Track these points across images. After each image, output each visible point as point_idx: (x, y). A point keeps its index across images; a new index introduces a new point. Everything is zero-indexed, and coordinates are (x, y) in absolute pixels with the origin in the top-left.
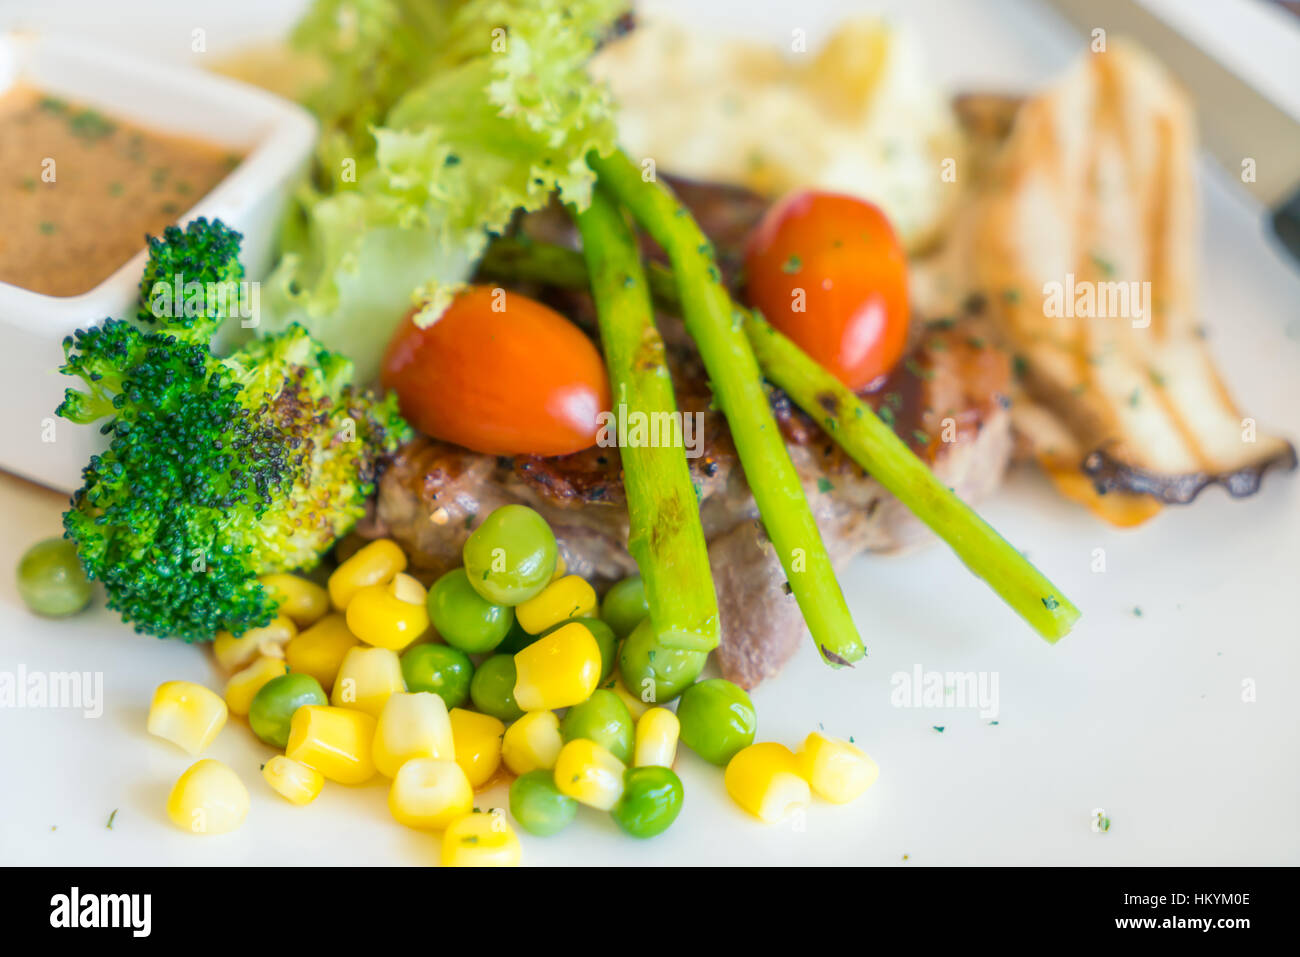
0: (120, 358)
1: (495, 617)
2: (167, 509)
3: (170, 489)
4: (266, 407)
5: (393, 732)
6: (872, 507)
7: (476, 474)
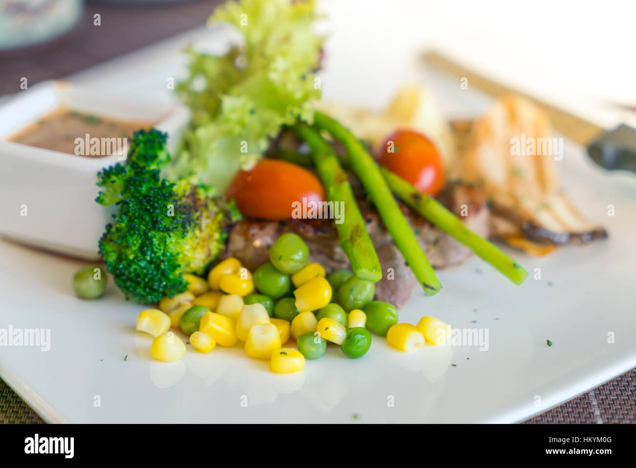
0: (124, 174)
1: (283, 281)
2: (145, 234)
3: (146, 225)
4: (184, 196)
5: (245, 321)
6: (436, 242)
7: (271, 229)
